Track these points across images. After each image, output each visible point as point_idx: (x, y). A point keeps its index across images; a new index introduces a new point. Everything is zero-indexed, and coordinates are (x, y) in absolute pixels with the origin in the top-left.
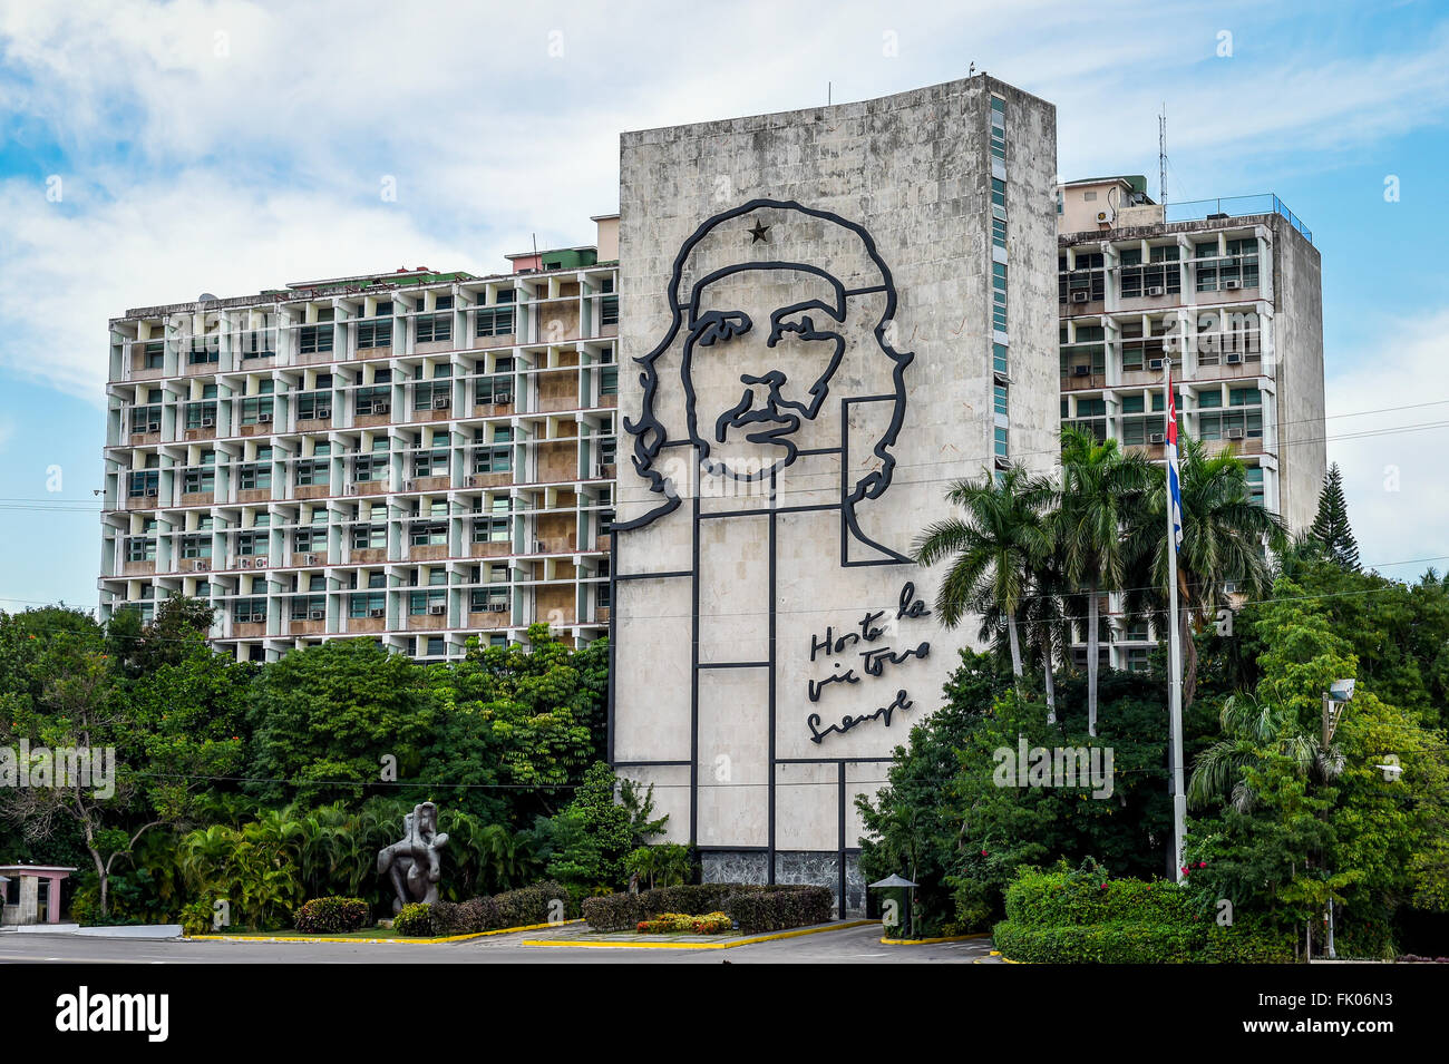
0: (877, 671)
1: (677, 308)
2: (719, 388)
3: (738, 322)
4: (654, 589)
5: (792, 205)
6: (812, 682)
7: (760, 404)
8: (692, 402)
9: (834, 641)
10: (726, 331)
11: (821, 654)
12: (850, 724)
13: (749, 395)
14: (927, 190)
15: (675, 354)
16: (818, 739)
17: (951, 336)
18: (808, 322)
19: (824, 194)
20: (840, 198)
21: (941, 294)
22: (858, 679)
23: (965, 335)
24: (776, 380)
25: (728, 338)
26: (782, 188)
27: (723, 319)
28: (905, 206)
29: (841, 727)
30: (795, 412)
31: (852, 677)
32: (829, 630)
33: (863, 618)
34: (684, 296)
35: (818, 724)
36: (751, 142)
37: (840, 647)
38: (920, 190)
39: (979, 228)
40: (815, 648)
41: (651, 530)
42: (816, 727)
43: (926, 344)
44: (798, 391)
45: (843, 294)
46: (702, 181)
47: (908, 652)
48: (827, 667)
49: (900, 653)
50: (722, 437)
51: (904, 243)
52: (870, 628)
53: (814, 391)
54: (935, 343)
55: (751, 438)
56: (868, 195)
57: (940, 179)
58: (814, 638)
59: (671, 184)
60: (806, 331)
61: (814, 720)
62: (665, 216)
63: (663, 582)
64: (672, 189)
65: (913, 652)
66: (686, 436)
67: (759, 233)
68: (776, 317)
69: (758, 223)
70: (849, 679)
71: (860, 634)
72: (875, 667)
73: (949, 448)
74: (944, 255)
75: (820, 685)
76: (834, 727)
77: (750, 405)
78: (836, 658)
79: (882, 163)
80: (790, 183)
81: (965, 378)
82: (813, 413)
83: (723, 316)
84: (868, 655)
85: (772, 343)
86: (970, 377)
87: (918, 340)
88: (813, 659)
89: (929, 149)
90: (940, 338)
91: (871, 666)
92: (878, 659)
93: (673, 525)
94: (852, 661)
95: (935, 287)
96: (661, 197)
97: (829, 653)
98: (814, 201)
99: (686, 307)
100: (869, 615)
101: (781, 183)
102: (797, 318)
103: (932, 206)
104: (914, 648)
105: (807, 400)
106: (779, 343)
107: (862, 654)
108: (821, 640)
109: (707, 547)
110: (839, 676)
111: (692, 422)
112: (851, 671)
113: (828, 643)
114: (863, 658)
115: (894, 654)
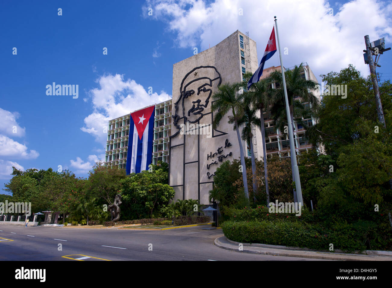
1: (181, 92)
3: (192, 92)
4: (177, 148)
5: (201, 67)
6: (207, 165)
7: (196, 107)
8: (184, 109)
9: (212, 155)
10: (190, 94)
13: (194, 106)
14: (228, 57)
15: (181, 102)
16: (209, 178)
18: (205, 88)
22: (217, 163)
24: (199, 101)
25: (190, 96)
28: (223, 61)
29: (214, 174)
30: (202, 107)
32: (211, 153)
33: (218, 149)
34: (183, 90)
35: (209, 174)
36: (195, 60)
37: (213, 156)
38: (226, 57)
39: (239, 61)
40: (208, 157)
44: (203, 102)
45: (211, 81)
47: (227, 155)
48: (211, 161)
49: (226, 156)
51: (224, 69)
52: (220, 151)
53: (206, 102)
55: (194, 114)
56: (217, 63)
57: (230, 54)
58: (208, 155)
60: (205, 90)
61: (208, 173)
63: (179, 147)
65: (229, 155)
66: (183, 117)
67: (196, 74)
68: (199, 89)
69: (196, 72)
70: (215, 163)
71: (217, 153)
72: (221, 160)
75: (209, 165)
76: (212, 175)
78: (213, 159)
79: (219, 55)
82: (206, 106)
83: (190, 91)
84: (219, 157)
85: (198, 94)
88: (208, 160)
89: (228, 49)
92: (221, 158)
94: (216, 159)
95: (230, 75)
97: (211, 158)
99: (183, 92)
100: (219, 148)
102: (202, 88)
103: (229, 60)
104: (229, 154)
105: (204, 104)
106: (199, 94)
107: (218, 157)
108: (209, 155)
109: (187, 139)
110: (213, 163)
111: (184, 113)
112: (216, 161)
113: (211, 156)
114: (218, 158)
115: (224, 156)
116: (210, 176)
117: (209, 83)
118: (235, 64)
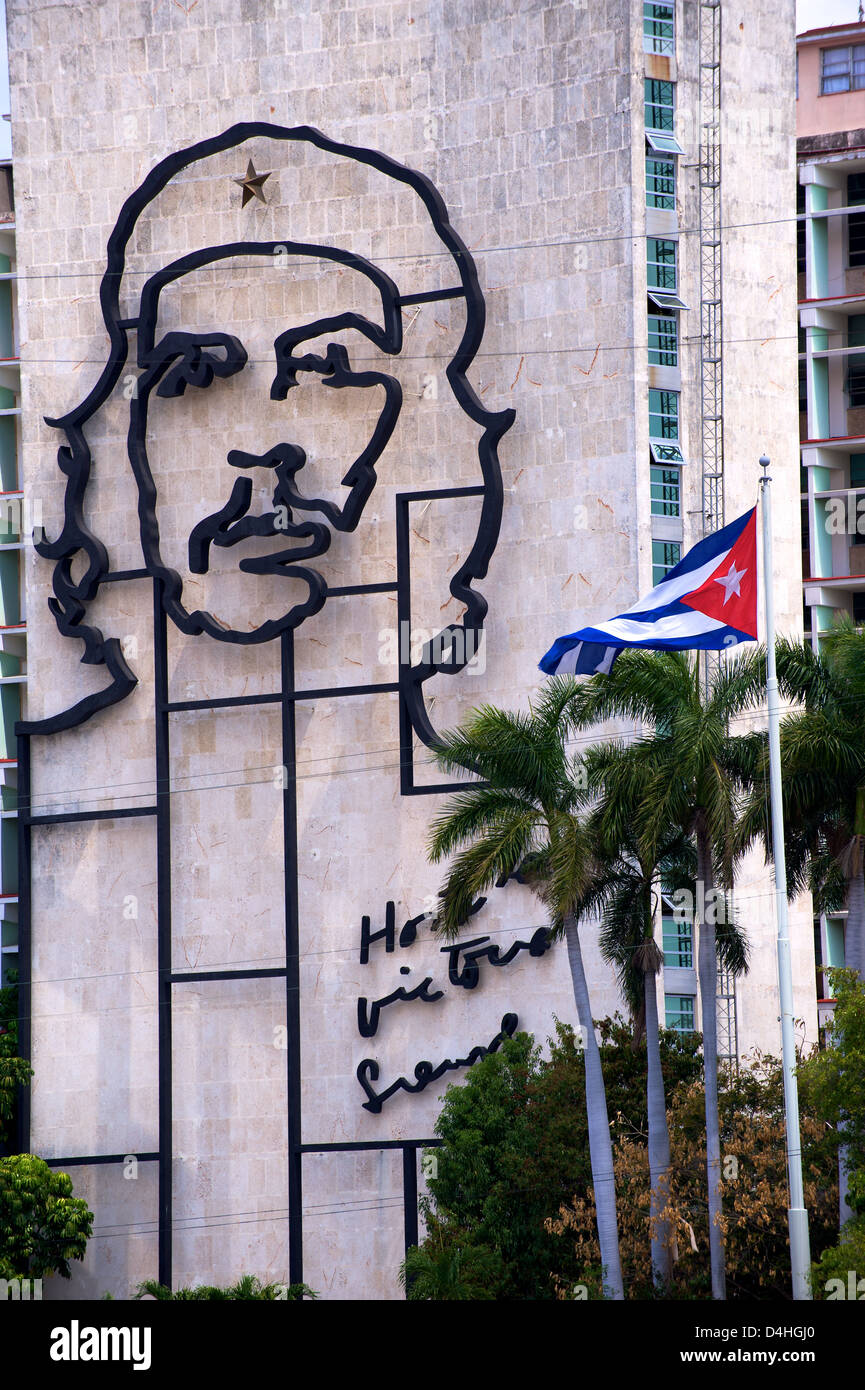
0: (469, 980)
1: (116, 326)
2: (197, 473)
3: (222, 353)
4: (95, 838)
5: (307, 134)
6: (362, 1002)
7: (262, 501)
8: (148, 500)
9: (400, 924)
10: (202, 368)
11: (378, 951)
12: (426, 1074)
14: (536, 102)
15: (117, 414)
16: (376, 1105)
17: (578, 380)
18: (338, 352)
19: (366, 109)
20: (395, 116)
21: (561, 301)
22: (439, 995)
23: (599, 376)
24: (287, 460)
25: (206, 382)
26: (294, 97)
27: (198, 347)
28: (500, 132)
29: (413, 1081)
30: (320, 518)
31: (431, 990)
32: (390, 907)
34: (132, 303)
35: (375, 1076)
37: (410, 936)
38: (525, 102)
39: (619, 178)
40: (367, 939)
41: (89, 733)
42: (373, 1084)
43: (537, 392)
44: (325, 479)
45: (393, 301)
46: (155, 82)
47: (518, 946)
48: (388, 973)
49: (505, 947)
50: (199, 564)
51: (500, 204)
53: (351, 480)
54: (552, 390)
55: (247, 566)
57: (558, 85)
58: (366, 921)
59: (101, 84)
60: (336, 369)
61: (368, 1070)
62: (93, 149)
63: (111, 826)
64: (103, 96)
65: (525, 946)
66: (138, 562)
67: (253, 187)
68: (285, 344)
69: (251, 169)
70: (425, 994)
72: (466, 972)
73: (576, 580)
74: (565, 229)
75: (377, 1005)
76: (401, 1083)
77: (246, 505)
78: (402, 957)
79: (462, 49)
80: (306, 88)
81: (601, 454)
82: (348, 518)
83: (196, 342)
84: (453, 953)
85: (279, 391)
86: (609, 453)
87: (525, 386)
88: (364, 959)
89: (539, 24)
90: (561, 380)
91: (460, 971)
92: (471, 958)
93: (126, 724)
94: (429, 960)
95: (550, 287)
96: (84, 112)
97: (390, 949)
98: (348, 122)
99: (132, 323)
101: (293, 87)
102: (319, 346)
103: (543, 135)
104: (527, 939)
105: (340, 496)
106: (291, 392)
107: (443, 950)
108: (378, 924)
109: (184, 764)
110: (409, 989)
111: (150, 537)
112: (428, 981)
113: (388, 931)
114: (447, 955)
115: (495, 950)
116: (380, 1088)
117: (376, 316)
118: (595, 197)
